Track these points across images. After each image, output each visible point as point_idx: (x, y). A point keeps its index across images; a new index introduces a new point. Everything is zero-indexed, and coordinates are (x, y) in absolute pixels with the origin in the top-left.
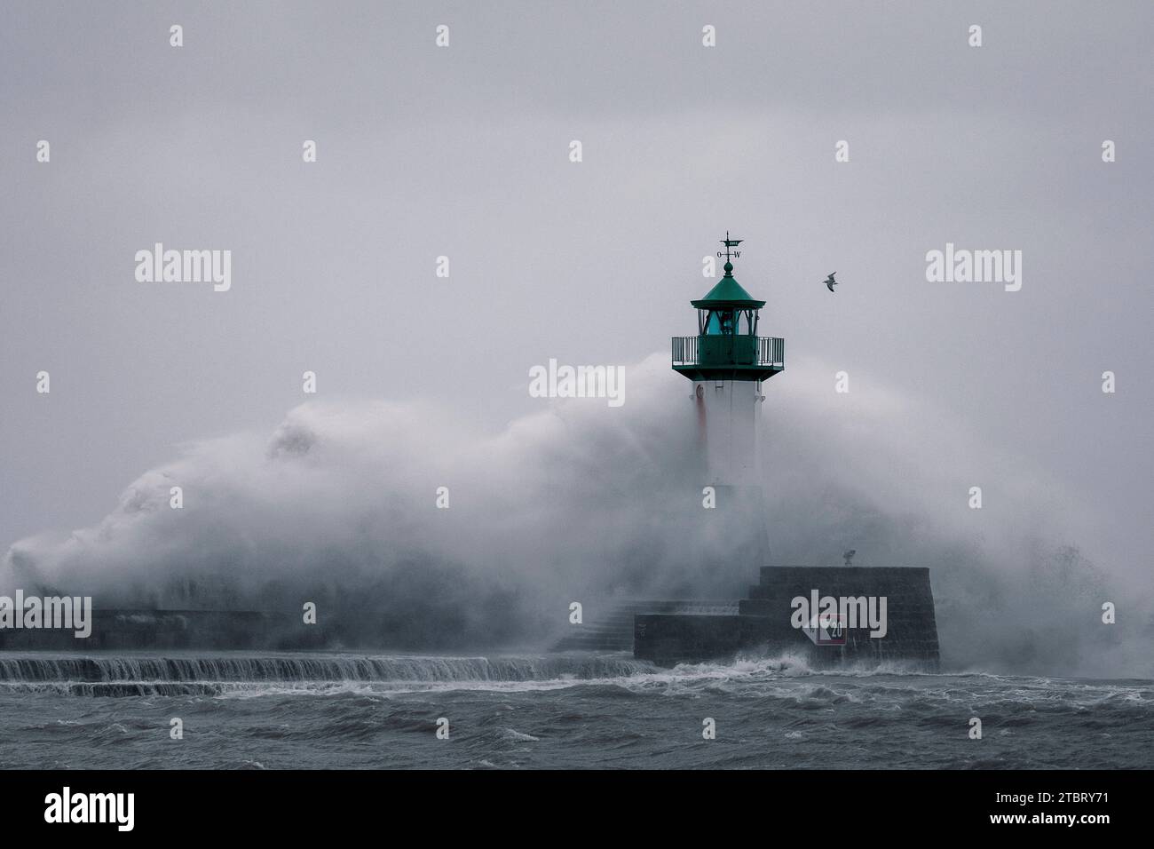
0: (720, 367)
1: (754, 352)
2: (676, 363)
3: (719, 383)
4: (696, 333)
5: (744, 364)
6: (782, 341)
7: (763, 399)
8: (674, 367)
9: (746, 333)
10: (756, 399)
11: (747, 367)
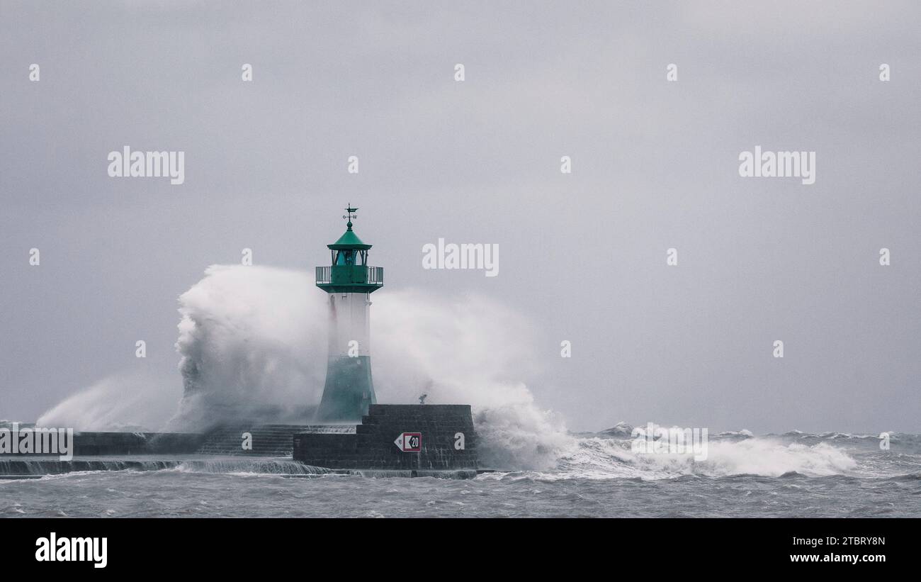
0: (345, 285)
1: (365, 276)
2: (318, 283)
3: (344, 294)
4: (331, 265)
5: (359, 283)
6: (382, 268)
7: (370, 304)
8: (317, 285)
9: (361, 264)
10: (366, 304)
11: (362, 285)
